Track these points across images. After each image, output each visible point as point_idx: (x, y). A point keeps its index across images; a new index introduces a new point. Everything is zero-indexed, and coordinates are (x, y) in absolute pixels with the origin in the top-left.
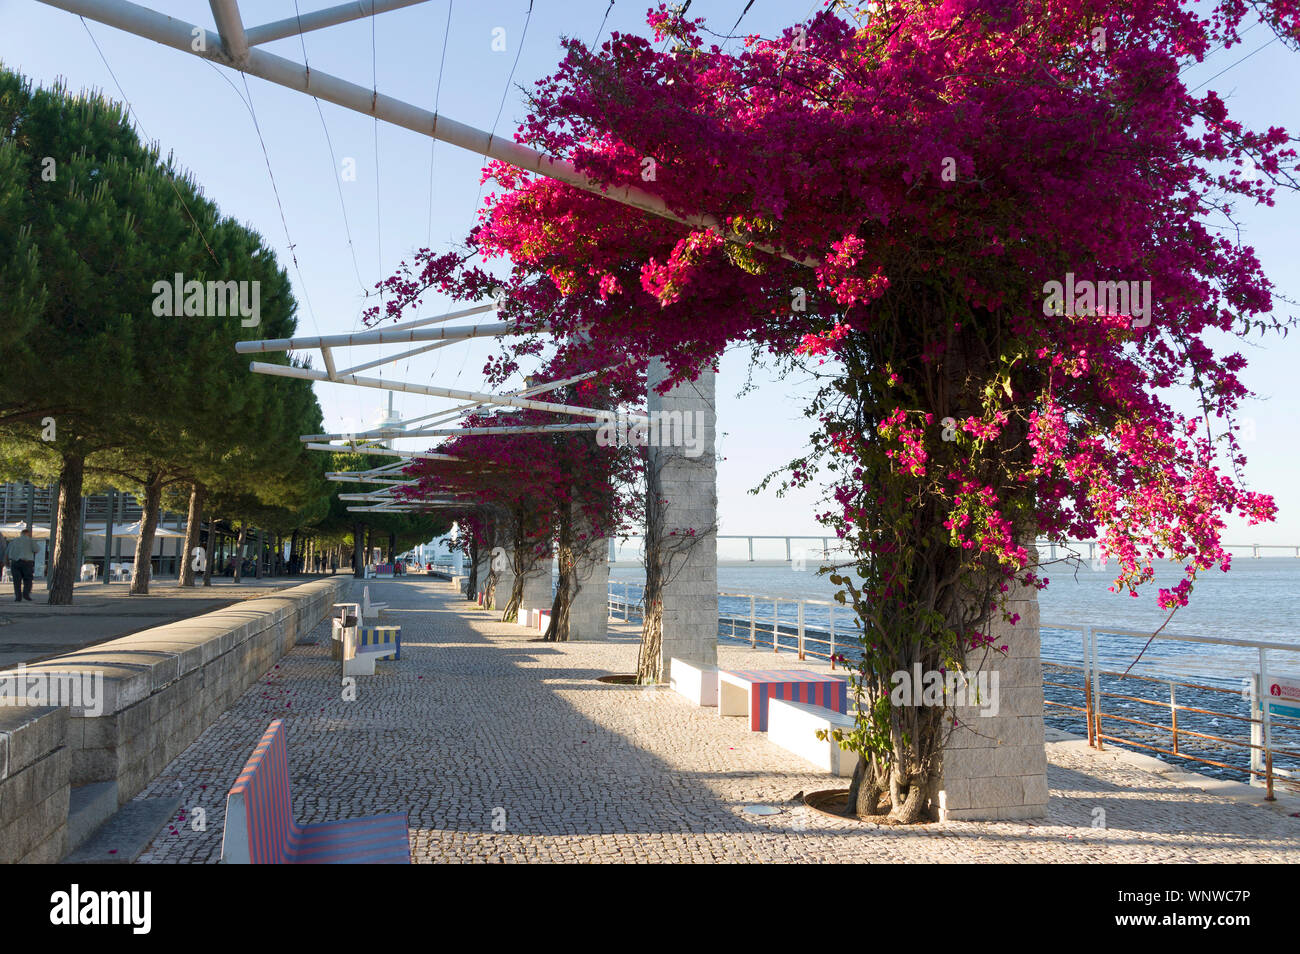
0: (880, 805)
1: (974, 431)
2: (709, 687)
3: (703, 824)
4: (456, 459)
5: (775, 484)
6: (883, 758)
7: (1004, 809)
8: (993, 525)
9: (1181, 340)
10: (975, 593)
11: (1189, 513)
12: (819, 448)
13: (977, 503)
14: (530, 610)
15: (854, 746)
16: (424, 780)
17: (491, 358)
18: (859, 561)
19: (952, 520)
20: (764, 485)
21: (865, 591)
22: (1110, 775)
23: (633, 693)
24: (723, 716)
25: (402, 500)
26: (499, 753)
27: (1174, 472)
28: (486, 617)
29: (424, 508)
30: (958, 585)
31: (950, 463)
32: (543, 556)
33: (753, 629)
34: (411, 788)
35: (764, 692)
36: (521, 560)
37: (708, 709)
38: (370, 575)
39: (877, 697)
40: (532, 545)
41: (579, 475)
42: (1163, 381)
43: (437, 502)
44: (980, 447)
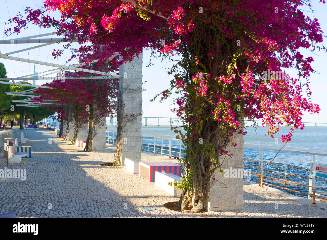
0: (189, 207)
1: (224, 81)
2: (136, 167)
3: (128, 214)
4: (52, 88)
5: (159, 98)
6: (190, 191)
7: (229, 207)
8: (229, 113)
9: (293, 52)
10: (223, 136)
11: (292, 110)
12: (173, 86)
13: (224, 105)
14: (79, 141)
15: (180, 187)
16: (31, 200)
17: (55, 50)
18: (185, 125)
19: (215, 111)
20: (154, 99)
21: (186, 136)
22: (264, 195)
23: (111, 169)
24: (140, 177)
25: (35, 102)
26: (60, 190)
27: (288, 96)
28: (65, 143)
29: (43, 106)
30: (217, 134)
31: (216, 92)
32: (85, 123)
33: (155, 148)
34: (25, 203)
35: (154, 169)
36: (77, 124)
37: (136, 175)
38: (26, 128)
39: (189, 171)
40: (81, 119)
41: (96, 95)
42: (286, 65)
43: (48, 103)
44: (226, 86)
